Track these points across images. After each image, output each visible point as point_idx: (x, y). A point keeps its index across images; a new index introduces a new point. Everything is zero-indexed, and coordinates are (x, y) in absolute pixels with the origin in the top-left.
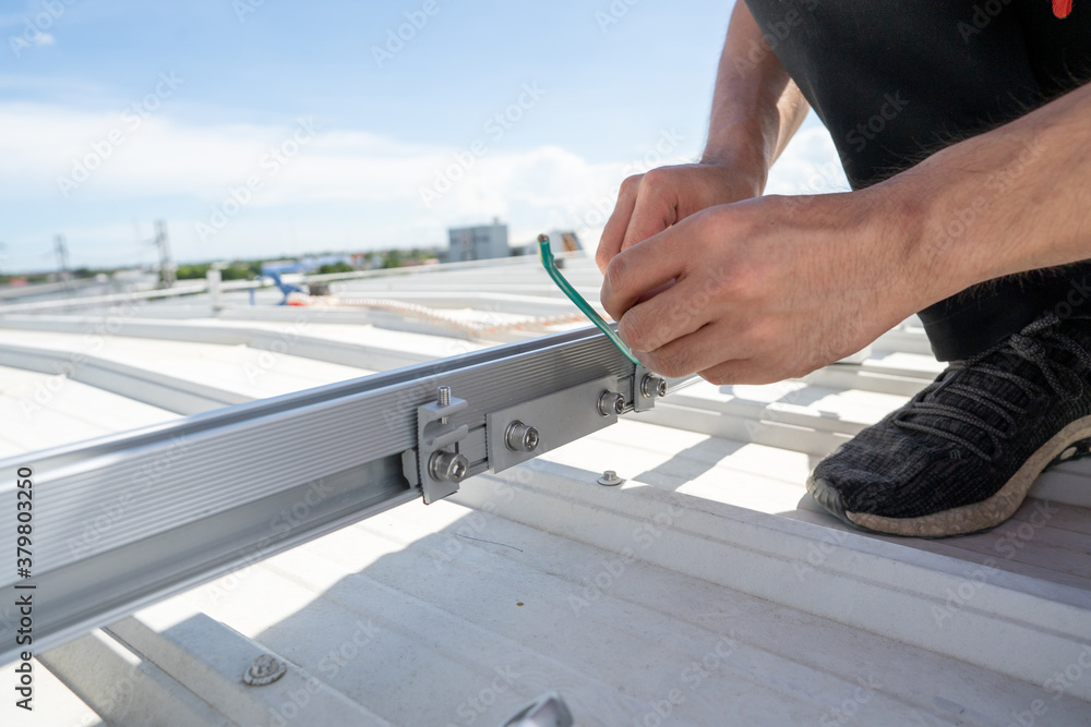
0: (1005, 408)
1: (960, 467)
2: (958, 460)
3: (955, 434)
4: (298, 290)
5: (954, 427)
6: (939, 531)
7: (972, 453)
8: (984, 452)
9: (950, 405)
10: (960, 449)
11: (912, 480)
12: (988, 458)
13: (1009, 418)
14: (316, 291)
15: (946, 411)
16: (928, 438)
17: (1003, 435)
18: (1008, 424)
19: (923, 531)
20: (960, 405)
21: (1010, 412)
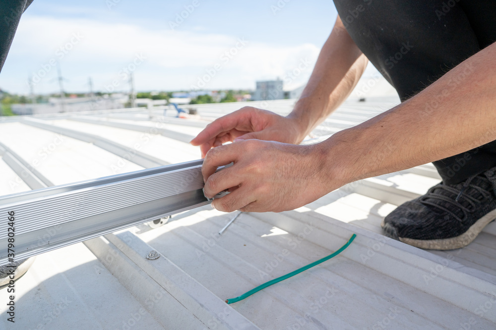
0: (471, 200)
1: (448, 223)
2: (448, 220)
3: (448, 209)
4: (184, 112)
5: (447, 205)
6: (439, 248)
7: (454, 218)
8: (459, 218)
9: (446, 195)
10: (449, 216)
11: (427, 226)
12: (460, 220)
13: (473, 204)
14: (192, 112)
15: (444, 198)
16: (435, 209)
17: (468, 211)
18: (472, 206)
19: (432, 247)
20: (451, 196)
21: (473, 201)
